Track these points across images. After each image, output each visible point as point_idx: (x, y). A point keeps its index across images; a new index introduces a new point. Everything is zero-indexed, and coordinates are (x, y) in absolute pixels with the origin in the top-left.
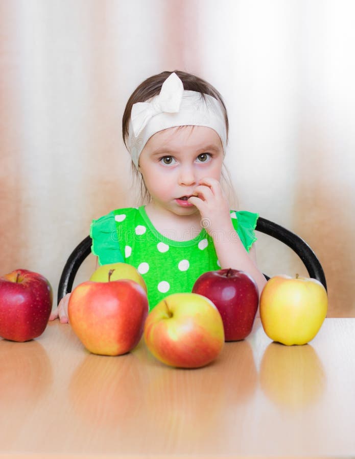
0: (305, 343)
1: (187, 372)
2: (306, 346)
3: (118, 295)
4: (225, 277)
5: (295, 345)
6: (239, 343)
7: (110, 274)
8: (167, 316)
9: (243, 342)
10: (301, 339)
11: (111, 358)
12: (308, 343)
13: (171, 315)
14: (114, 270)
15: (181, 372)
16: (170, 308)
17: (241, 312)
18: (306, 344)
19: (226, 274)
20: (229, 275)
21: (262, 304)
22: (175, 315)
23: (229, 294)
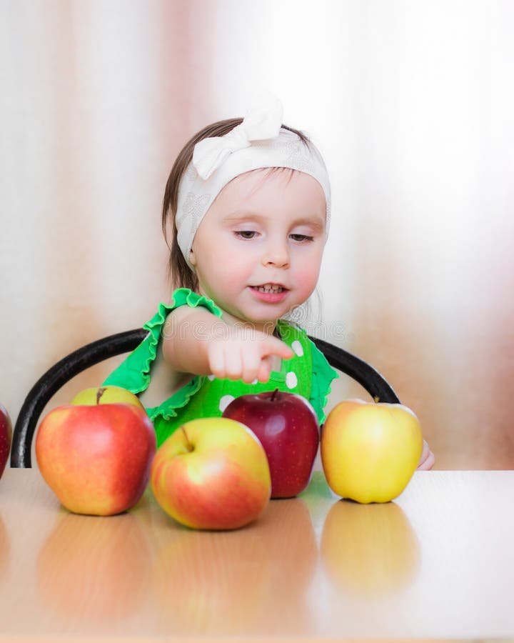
0: (388, 500)
1: (216, 535)
2: (390, 504)
3: (112, 424)
4: (271, 402)
5: (373, 503)
6: (290, 501)
7: (99, 395)
8: (185, 450)
9: (296, 499)
10: (382, 495)
11: (100, 519)
12: (393, 501)
13: (191, 448)
14: (105, 389)
15: (208, 536)
16: (190, 439)
17: (294, 452)
18: (390, 502)
19: (270, 399)
20: (275, 399)
21: (324, 441)
22: (198, 448)
23: (276, 427)
